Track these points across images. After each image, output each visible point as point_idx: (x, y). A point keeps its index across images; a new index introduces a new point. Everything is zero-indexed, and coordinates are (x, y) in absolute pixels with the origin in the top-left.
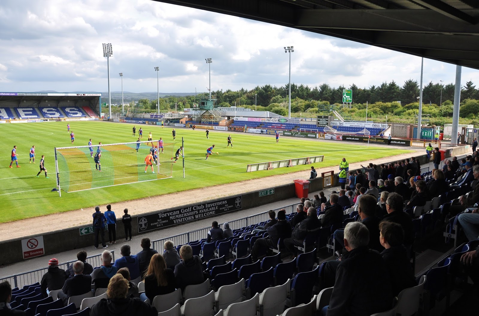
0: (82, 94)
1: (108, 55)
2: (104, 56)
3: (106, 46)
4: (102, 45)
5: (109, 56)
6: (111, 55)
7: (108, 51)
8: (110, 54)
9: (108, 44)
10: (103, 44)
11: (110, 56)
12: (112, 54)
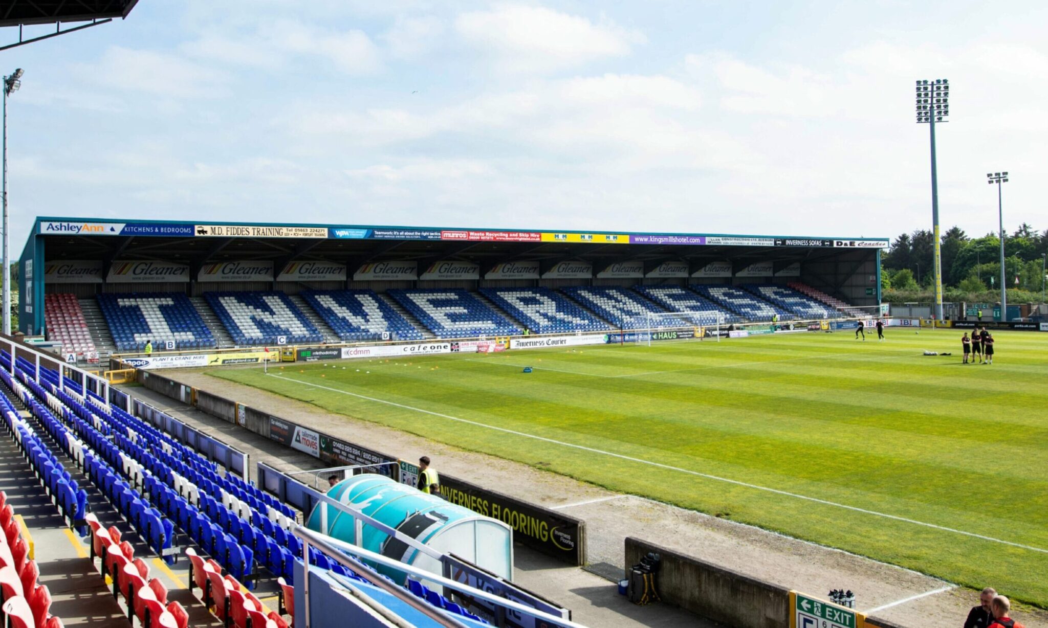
0: (848, 242)
1: (932, 116)
2: (919, 120)
3: (930, 88)
4: (915, 86)
5: (936, 119)
6: (944, 118)
7: (932, 103)
8: (939, 113)
9: (935, 83)
10: (918, 82)
11: (940, 119)
12: (946, 113)
